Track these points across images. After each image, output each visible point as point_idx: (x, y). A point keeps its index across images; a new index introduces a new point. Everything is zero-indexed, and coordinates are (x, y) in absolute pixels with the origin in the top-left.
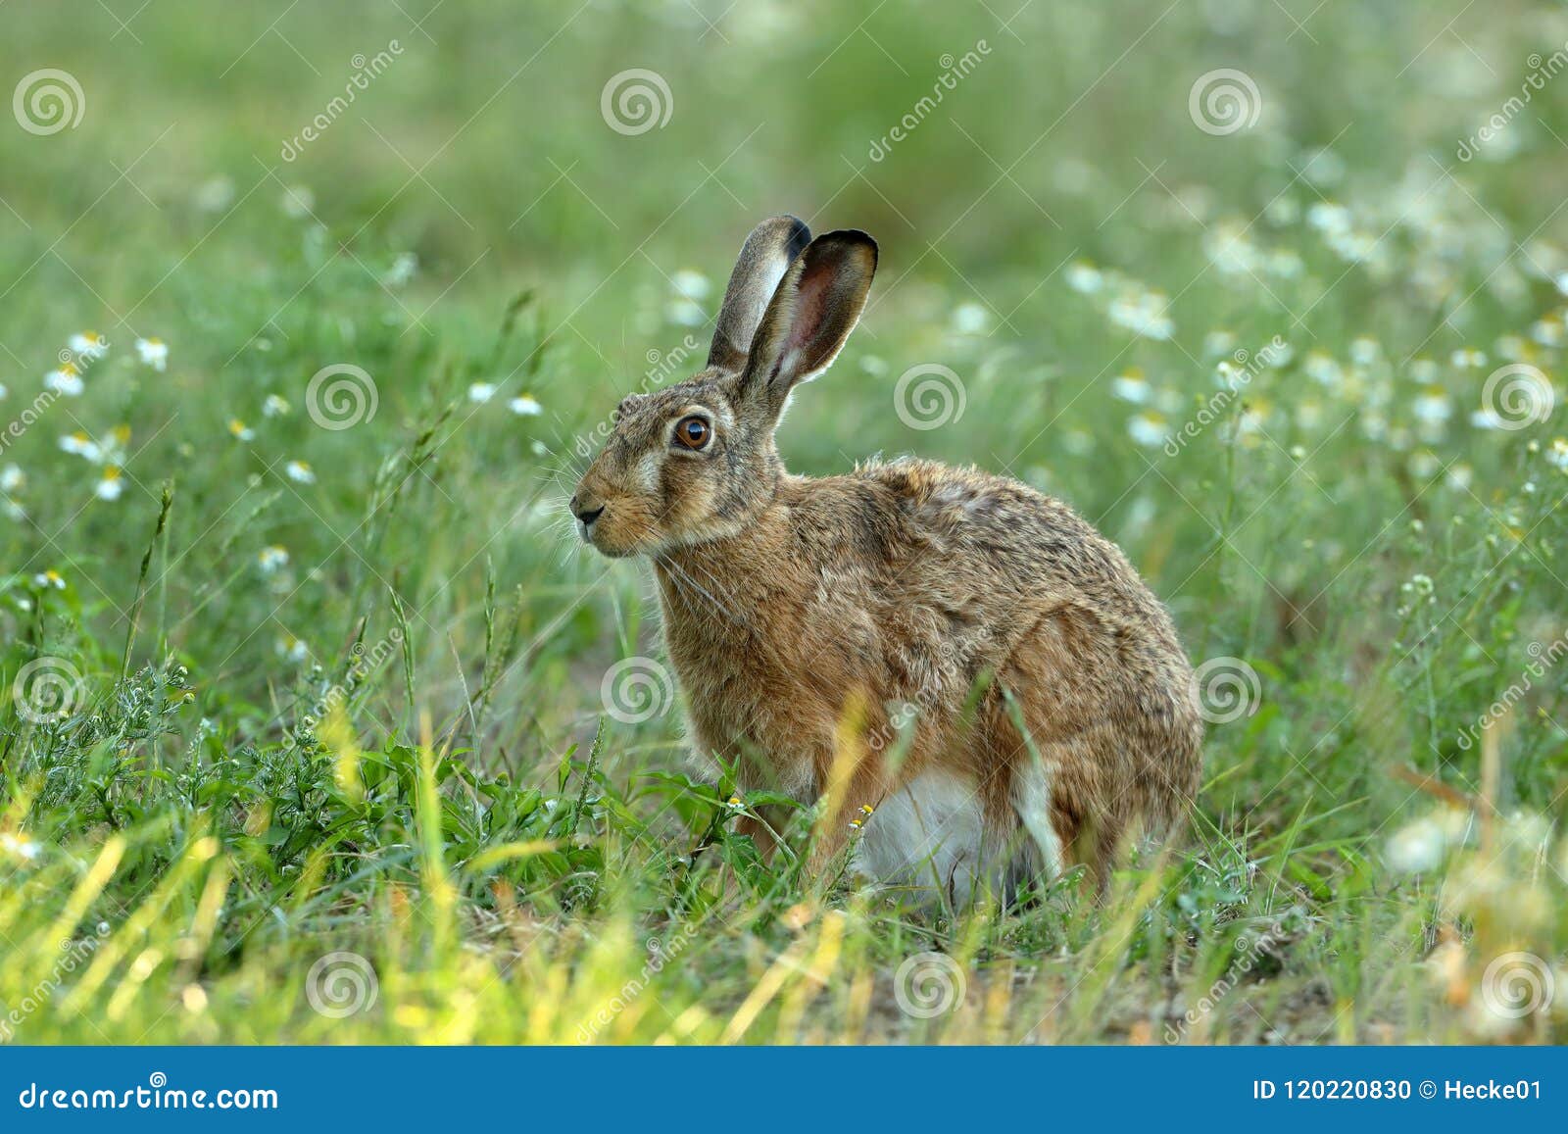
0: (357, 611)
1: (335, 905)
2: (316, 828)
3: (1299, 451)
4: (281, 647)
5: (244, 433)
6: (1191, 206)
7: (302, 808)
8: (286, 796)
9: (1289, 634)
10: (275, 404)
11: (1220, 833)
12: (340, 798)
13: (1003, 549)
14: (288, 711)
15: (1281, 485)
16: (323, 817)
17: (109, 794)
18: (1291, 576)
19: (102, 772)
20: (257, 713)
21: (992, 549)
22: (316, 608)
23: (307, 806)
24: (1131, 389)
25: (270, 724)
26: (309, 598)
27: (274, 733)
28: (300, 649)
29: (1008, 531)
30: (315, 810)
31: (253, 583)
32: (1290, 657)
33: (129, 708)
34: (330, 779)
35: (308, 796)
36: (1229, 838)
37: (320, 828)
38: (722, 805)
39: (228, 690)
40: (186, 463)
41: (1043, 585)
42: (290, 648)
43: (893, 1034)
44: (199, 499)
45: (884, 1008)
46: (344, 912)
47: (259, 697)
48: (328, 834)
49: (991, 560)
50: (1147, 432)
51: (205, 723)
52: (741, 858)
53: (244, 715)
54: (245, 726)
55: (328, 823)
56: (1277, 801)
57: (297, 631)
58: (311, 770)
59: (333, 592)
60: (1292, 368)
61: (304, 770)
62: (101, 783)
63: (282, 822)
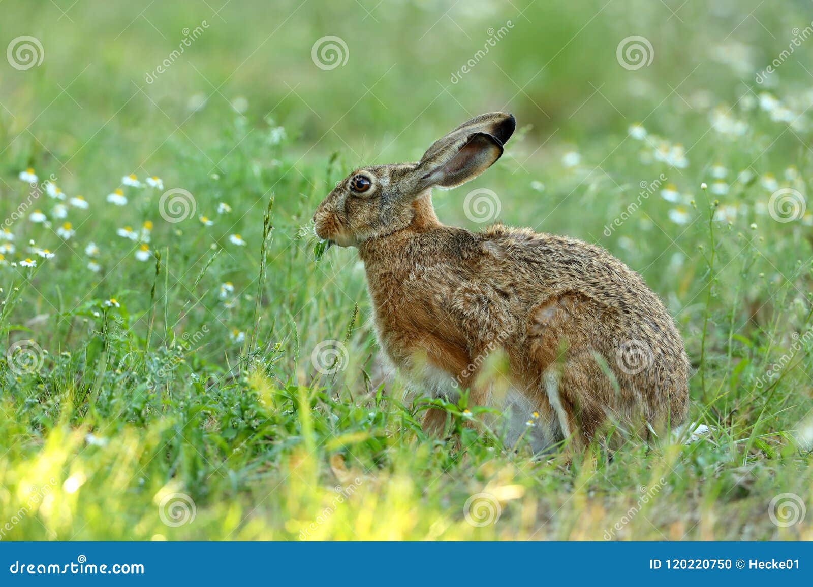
0: (271, 316)
1: (260, 469)
2: (250, 429)
3: (754, 226)
4: (232, 336)
5: (209, 223)
6: (701, 100)
7: (243, 419)
8: (235, 412)
9: (755, 321)
10: (223, 207)
11: (719, 425)
12: (263, 414)
13: (536, 262)
14: (236, 369)
15: (747, 243)
16: (254, 423)
17: (143, 413)
18: (754, 291)
19: (138, 401)
20: (220, 370)
21: (529, 262)
22: (251, 315)
23: (246, 417)
24: (670, 195)
25: (227, 375)
26: (246, 310)
27: (229, 380)
28: (241, 336)
29: (542, 254)
30: (250, 420)
31: (217, 303)
32: (755, 334)
33: (152, 368)
34: (258, 404)
35: (246, 412)
36: (724, 427)
37: (252, 429)
38: (459, 414)
39: (205, 357)
40: (179, 239)
41: (556, 279)
42: (236, 336)
43: (549, 531)
44: (186, 258)
45: (544, 517)
46: (265, 471)
47: (221, 362)
48: (257, 432)
49: (527, 267)
50: (678, 217)
51: (193, 375)
52: (471, 442)
53: (212, 372)
54: (214, 376)
55: (257, 426)
56: (748, 407)
57: (239, 326)
58: (248, 399)
59: (259, 306)
60: (752, 182)
61: (244, 399)
62: (138, 406)
63: (233, 426)
